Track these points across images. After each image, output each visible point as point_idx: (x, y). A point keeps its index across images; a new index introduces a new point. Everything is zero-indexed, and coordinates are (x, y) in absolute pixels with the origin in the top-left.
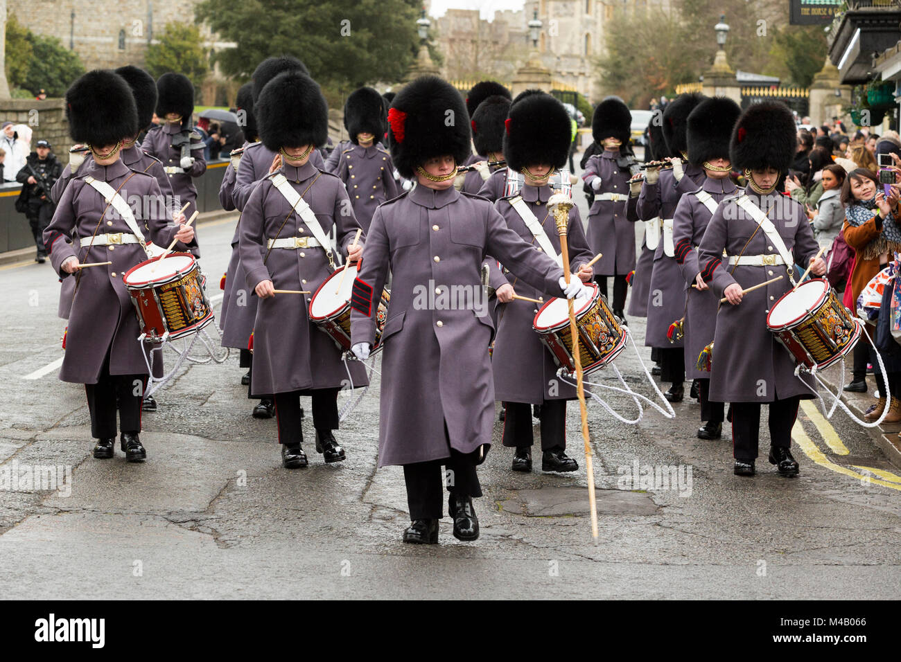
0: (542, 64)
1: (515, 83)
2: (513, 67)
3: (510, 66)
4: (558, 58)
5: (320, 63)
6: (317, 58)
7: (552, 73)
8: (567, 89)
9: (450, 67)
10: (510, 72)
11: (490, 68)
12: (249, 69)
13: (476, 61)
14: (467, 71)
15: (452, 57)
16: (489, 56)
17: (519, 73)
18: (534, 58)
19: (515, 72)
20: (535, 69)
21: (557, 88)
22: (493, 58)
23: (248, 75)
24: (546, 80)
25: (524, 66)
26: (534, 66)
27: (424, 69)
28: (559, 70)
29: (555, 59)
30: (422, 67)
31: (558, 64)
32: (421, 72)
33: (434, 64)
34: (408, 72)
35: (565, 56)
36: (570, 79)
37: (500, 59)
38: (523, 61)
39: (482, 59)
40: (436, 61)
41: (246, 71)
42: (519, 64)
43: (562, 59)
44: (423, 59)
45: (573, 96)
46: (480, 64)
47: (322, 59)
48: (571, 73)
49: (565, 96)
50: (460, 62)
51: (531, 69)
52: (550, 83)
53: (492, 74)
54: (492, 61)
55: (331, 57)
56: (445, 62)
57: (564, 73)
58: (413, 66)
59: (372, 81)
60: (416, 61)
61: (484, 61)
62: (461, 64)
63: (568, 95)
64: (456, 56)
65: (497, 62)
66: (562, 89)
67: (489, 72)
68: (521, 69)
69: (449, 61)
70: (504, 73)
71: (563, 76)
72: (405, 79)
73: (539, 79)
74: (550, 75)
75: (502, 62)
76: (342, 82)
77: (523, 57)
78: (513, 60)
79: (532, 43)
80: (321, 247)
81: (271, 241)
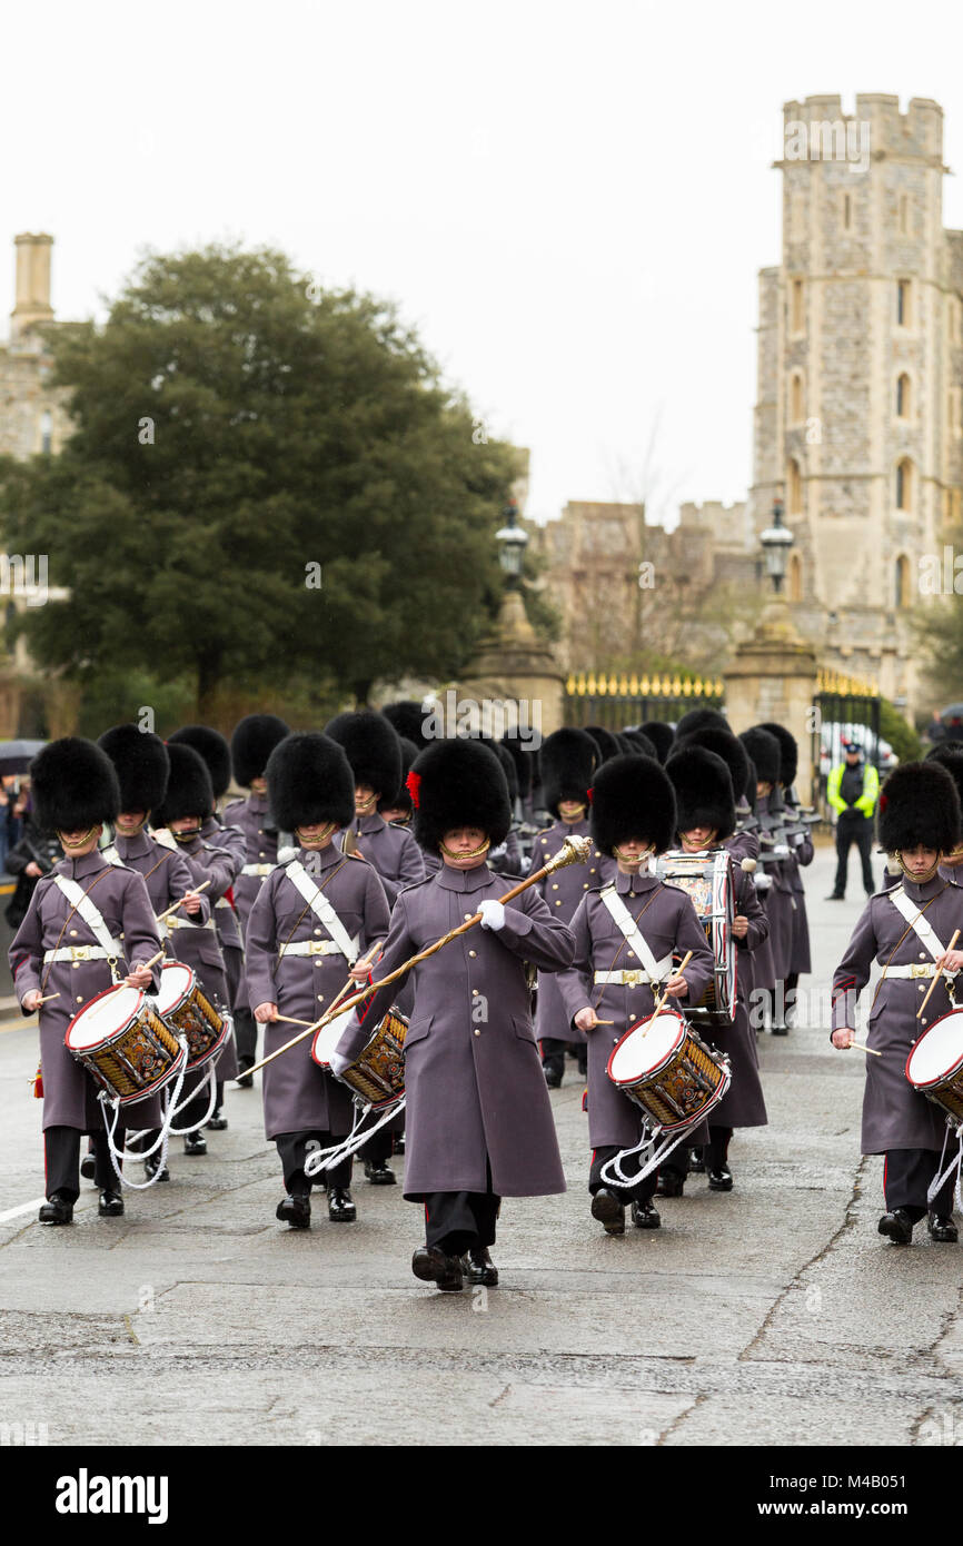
0: (793, 631)
1: (729, 677)
2: (725, 638)
3: (718, 635)
4: (833, 615)
5: (267, 637)
6: (262, 625)
7: (816, 651)
8: (855, 691)
9: (573, 638)
10: (719, 650)
11: (669, 641)
12: (98, 652)
13: (638, 624)
14: (616, 648)
15: (580, 616)
16: (668, 613)
17: (740, 654)
18: (776, 618)
19: (732, 649)
20: (776, 643)
21: (831, 688)
22: (678, 616)
23: (96, 666)
24: (808, 668)
25: (751, 636)
26: (776, 637)
27: (515, 647)
28: (834, 642)
29: (825, 617)
30: (511, 642)
31: (831, 630)
32: (507, 654)
33: (538, 634)
34: (478, 655)
35: (849, 609)
36: (862, 663)
37: (694, 618)
38: (749, 623)
39: (651, 620)
40: (542, 628)
41: (91, 657)
42: (740, 632)
43: (843, 617)
44: (511, 624)
45: (869, 708)
46: (646, 632)
47: (271, 627)
48: (865, 651)
49: (849, 706)
50: (598, 627)
51: (767, 644)
52: (813, 676)
53: (674, 654)
54: (676, 625)
55: (292, 620)
56: (565, 624)
57: (846, 651)
58: (487, 641)
59: (390, 676)
60: (495, 628)
61: (657, 626)
62: (603, 633)
63: (858, 706)
64: (589, 613)
65: (687, 627)
66: (843, 690)
67: (669, 650)
68: (742, 646)
69: (574, 624)
70: (705, 652)
71: (845, 658)
72: (469, 670)
73: (789, 667)
74: (813, 657)
75: (698, 627)
76: (318, 678)
77: (748, 613)
78: (725, 620)
79: (769, 583)
80: (342, 954)
81: (283, 945)
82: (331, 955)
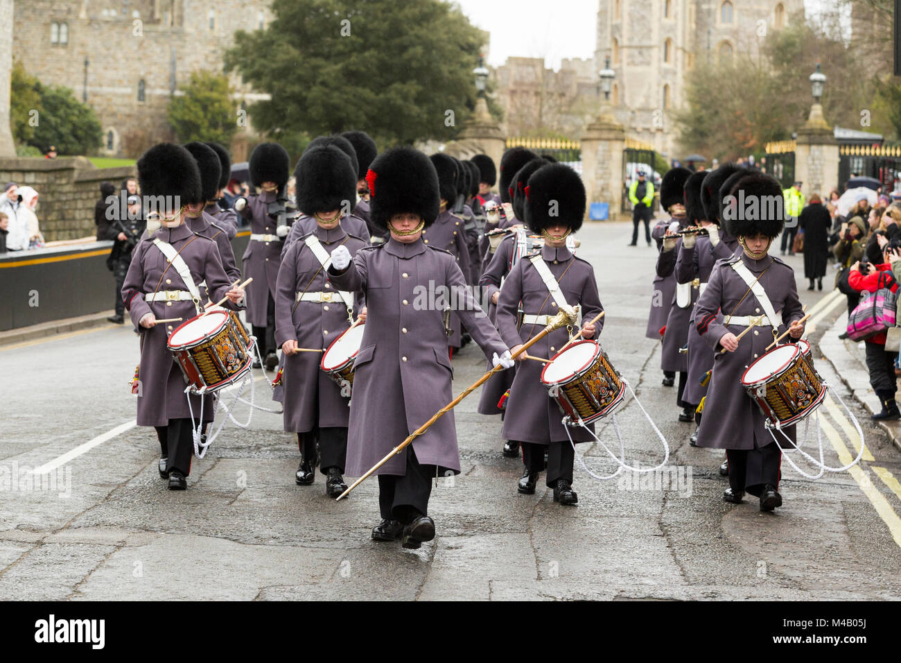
0: (615, 119)
1: (584, 140)
2: (582, 122)
3: (578, 121)
4: (633, 112)
5: (364, 118)
6: (361, 113)
7: (625, 129)
8: (643, 148)
9: (510, 122)
10: (578, 128)
11: (555, 123)
12: (284, 124)
13: (540, 116)
14: (530, 126)
15: (513, 111)
16: (555, 110)
17: (589, 129)
18: (606, 112)
19: (585, 128)
20: (605, 124)
21: (632, 146)
22: (560, 112)
23: (283, 131)
24: (620, 136)
25: (594, 121)
26: (606, 121)
27: (482, 125)
28: (634, 125)
29: (629, 113)
30: (479, 123)
31: (632, 119)
32: (478, 128)
33: (493, 119)
34: (464, 128)
35: (640, 110)
36: (647, 135)
37: (567, 113)
38: (593, 115)
39: (546, 113)
40: (495, 116)
41: (281, 127)
42: (589, 119)
43: (638, 114)
44: (480, 114)
45: (650, 156)
46: (544, 119)
47: (366, 114)
48: (648, 130)
49: (640, 155)
50: (522, 116)
51: (601, 124)
52: (623, 140)
53: (558, 130)
54: (558, 116)
55: (376, 111)
56: (506, 116)
57: (639, 129)
58: (469, 121)
59: (423, 138)
60: (472, 115)
61: (550, 116)
62: (524, 119)
63: (644, 155)
64: (518, 110)
65: (564, 117)
66: (637, 147)
67: (555, 128)
68: (590, 125)
69: (510, 115)
70: (573, 129)
71: (638, 133)
72: (460, 135)
73: (612, 135)
74: (623, 131)
75: (570, 117)
76: (389, 138)
77: (593, 111)
78: (582, 114)
79: (603, 96)
80: (344, 303)
81: (300, 294)
82: (335, 303)
